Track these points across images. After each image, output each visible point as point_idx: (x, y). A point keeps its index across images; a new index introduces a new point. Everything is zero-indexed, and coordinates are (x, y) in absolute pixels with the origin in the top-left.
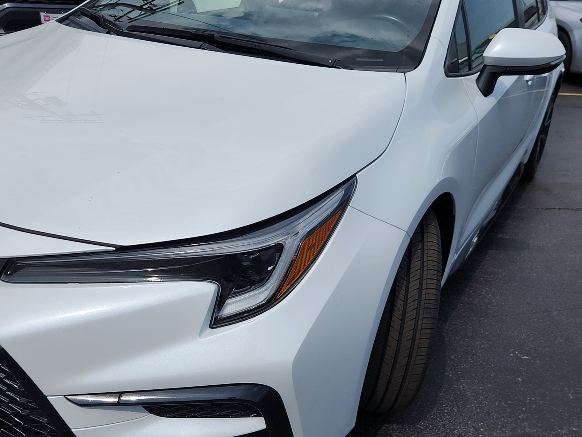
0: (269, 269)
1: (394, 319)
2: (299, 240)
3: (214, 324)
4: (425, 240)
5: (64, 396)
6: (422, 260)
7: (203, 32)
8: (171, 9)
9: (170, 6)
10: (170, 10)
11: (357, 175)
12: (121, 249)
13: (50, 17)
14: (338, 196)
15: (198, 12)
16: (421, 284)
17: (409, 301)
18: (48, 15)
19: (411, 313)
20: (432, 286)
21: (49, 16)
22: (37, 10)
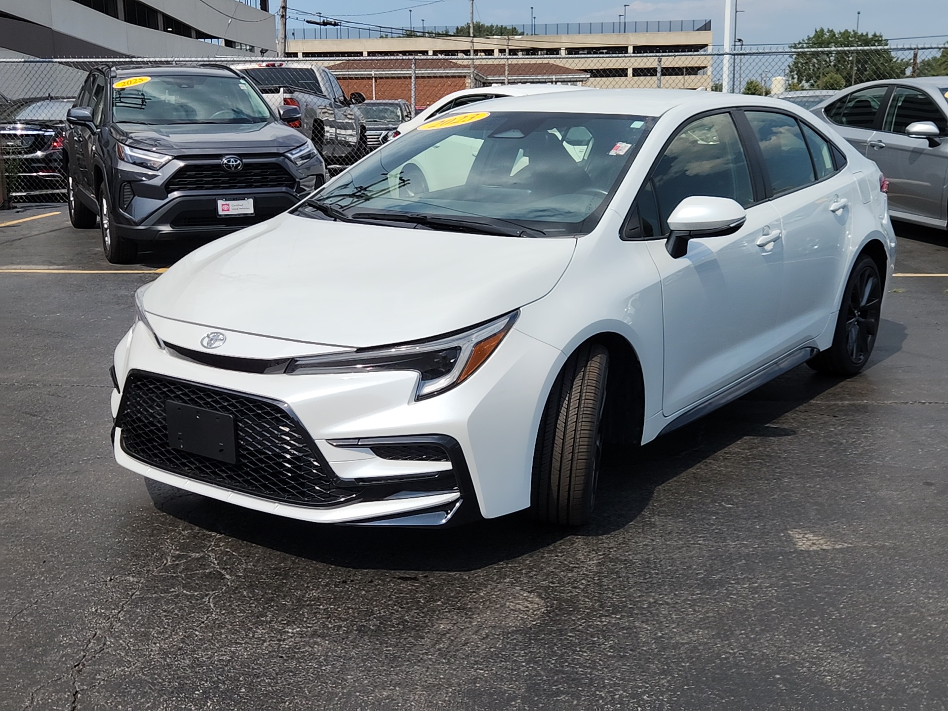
0: (452, 361)
1: (559, 422)
2: (472, 345)
3: (418, 399)
4: (589, 365)
5: (326, 440)
6: (583, 379)
7: (418, 215)
8: (391, 192)
9: (390, 189)
10: (391, 195)
11: (521, 309)
12: (360, 350)
13: (230, 205)
14: (504, 322)
15: (430, 191)
16: (581, 396)
17: (571, 409)
18: (228, 202)
19: (572, 418)
20: (590, 398)
21: (228, 205)
22: (214, 197)
